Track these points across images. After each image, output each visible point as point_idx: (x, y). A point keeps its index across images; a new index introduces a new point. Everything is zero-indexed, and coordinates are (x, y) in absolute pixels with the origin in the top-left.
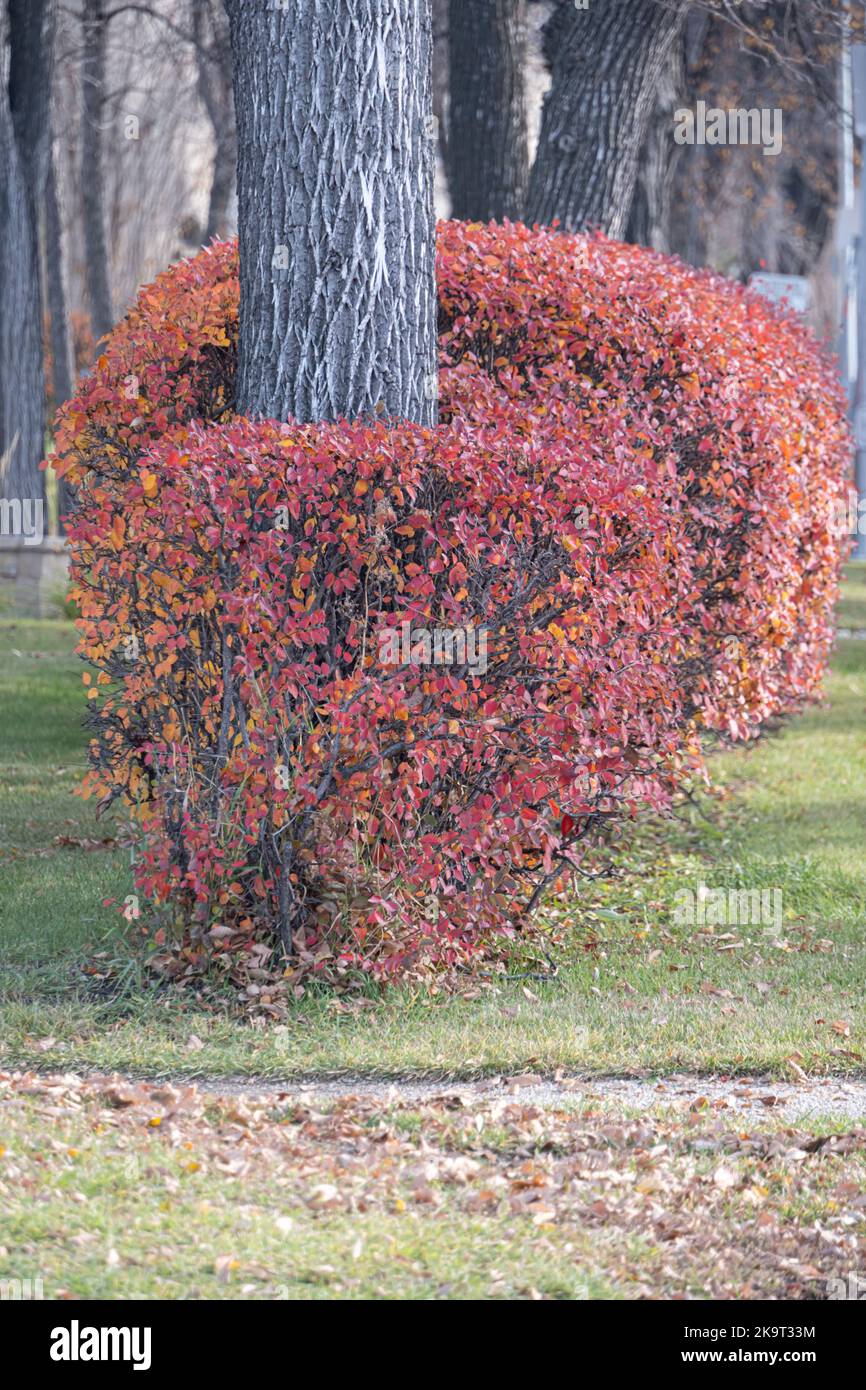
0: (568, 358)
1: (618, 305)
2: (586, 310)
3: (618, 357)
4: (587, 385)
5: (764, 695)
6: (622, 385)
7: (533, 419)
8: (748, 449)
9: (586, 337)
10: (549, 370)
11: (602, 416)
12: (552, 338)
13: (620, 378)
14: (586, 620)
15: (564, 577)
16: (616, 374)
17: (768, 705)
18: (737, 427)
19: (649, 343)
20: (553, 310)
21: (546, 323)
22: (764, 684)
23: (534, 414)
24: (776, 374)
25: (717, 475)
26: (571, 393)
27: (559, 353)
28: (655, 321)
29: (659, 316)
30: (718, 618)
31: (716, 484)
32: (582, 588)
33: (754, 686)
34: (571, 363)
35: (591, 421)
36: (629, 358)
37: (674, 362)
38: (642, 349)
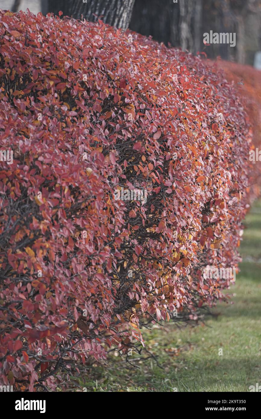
0: (55, 92)
1: (87, 62)
2: (67, 64)
3: (85, 93)
4: (65, 108)
5: (178, 295)
6: (86, 109)
7: (31, 127)
8: (165, 149)
9: (66, 80)
10: (44, 99)
11: (73, 126)
12: (47, 80)
13: (85, 105)
14: (47, 246)
15: (35, 220)
16: (83, 103)
17: (180, 300)
18: (157, 136)
19: (104, 85)
20: (48, 64)
21: (43, 71)
22: (177, 287)
23: (32, 124)
24: (194, 107)
25: (145, 164)
26: (56, 112)
27: (50, 89)
28: (110, 72)
29: (112, 70)
30: (146, 248)
31: (143, 170)
32: (46, 227)
33: (171, 289)
34: (56, 95)
35: (66, 129)
36: (92, 93)
37: (120, 97)
38: (99, 88)
